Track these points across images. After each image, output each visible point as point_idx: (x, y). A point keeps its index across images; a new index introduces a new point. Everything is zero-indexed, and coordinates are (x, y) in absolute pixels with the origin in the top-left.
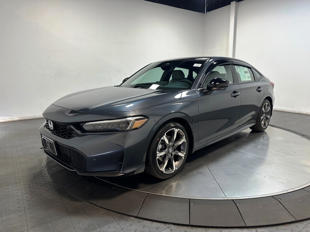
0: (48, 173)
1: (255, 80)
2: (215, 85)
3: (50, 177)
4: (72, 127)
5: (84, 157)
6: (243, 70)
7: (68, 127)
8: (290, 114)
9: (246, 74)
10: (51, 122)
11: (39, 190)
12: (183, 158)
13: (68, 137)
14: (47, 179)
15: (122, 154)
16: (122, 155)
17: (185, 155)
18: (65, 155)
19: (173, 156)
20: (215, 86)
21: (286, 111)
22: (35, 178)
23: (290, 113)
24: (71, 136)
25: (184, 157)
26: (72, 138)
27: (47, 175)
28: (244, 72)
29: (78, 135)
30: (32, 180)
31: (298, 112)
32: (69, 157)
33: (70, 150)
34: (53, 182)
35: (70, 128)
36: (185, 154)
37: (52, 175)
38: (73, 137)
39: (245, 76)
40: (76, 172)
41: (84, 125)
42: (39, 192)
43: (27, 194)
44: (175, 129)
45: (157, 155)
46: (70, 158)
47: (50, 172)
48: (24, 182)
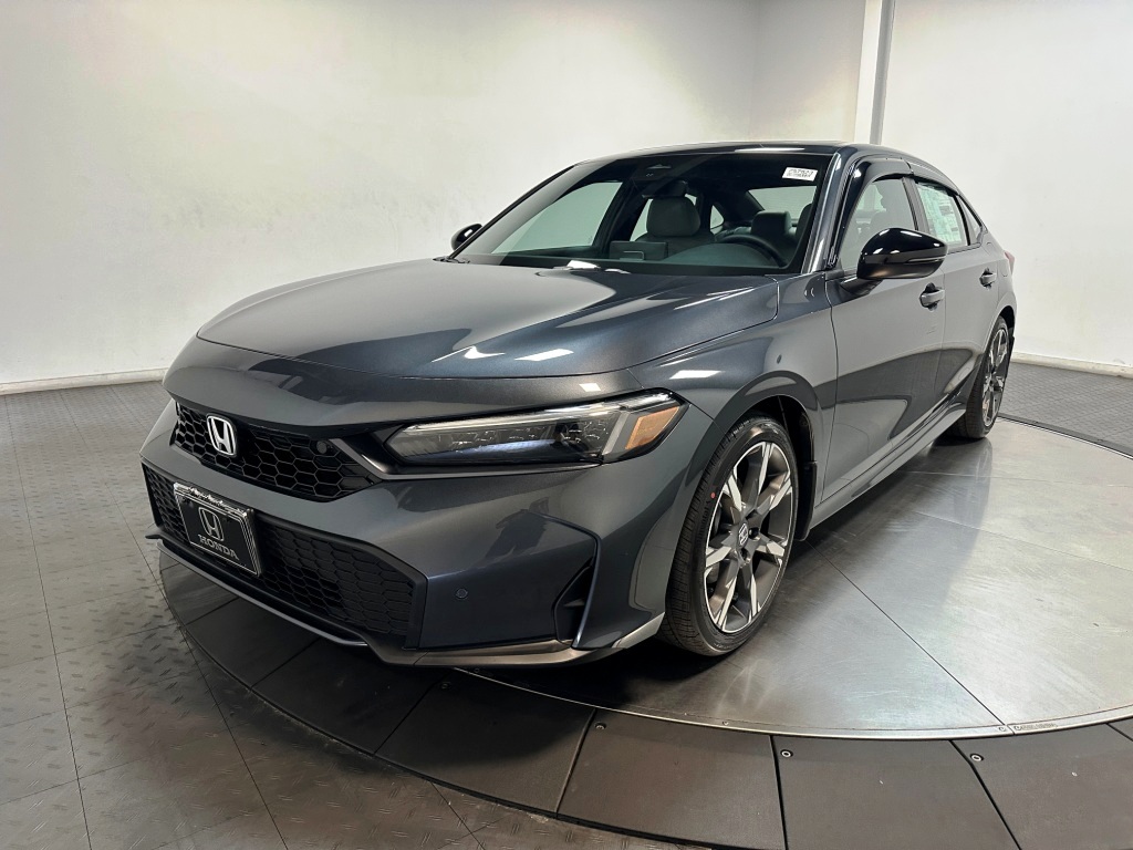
0: (170, 615)
1: (969, 244)
2: (886, 260)
3: (179, 628)
4: (340, 444)
5: (411, 584)
6: (935, 202)
7: (322, 447)
8: (1085, 376)
9: (945, 218)
10: (226, 423)
11: (135, 686)
12: (781, 561)
13: (320, 489)
14: (165, 638)
15: (587, 564)
16: (584, 567)
17: (785, 548)
18: (307, 572)
19: (749, 559)
20: (886, 262)
21: (1070, 365)
22: (117, 633)
23: (1086, 373)
24: (336, 489)
25: (782, 558)
26: (343, 495)
27: (165, 621)
28: (941, 208)
29: (370, 481)
30: (105, 642)
31: (1117, 371)
32: (324, 582)
33: (336, 553)
34: (191, 651)
35: (332, 450)
36: (785, 544)
37: (187, 624)
38: (345, 492)
39: (943, 225)
40: (368, 648)
41: (400, 435)
42: (138, 696)
43: (86, 704)
44: (763, 444)
45: (708, 559)
46: (334, 586)
47: (178, 610)
48: (69, 650)
